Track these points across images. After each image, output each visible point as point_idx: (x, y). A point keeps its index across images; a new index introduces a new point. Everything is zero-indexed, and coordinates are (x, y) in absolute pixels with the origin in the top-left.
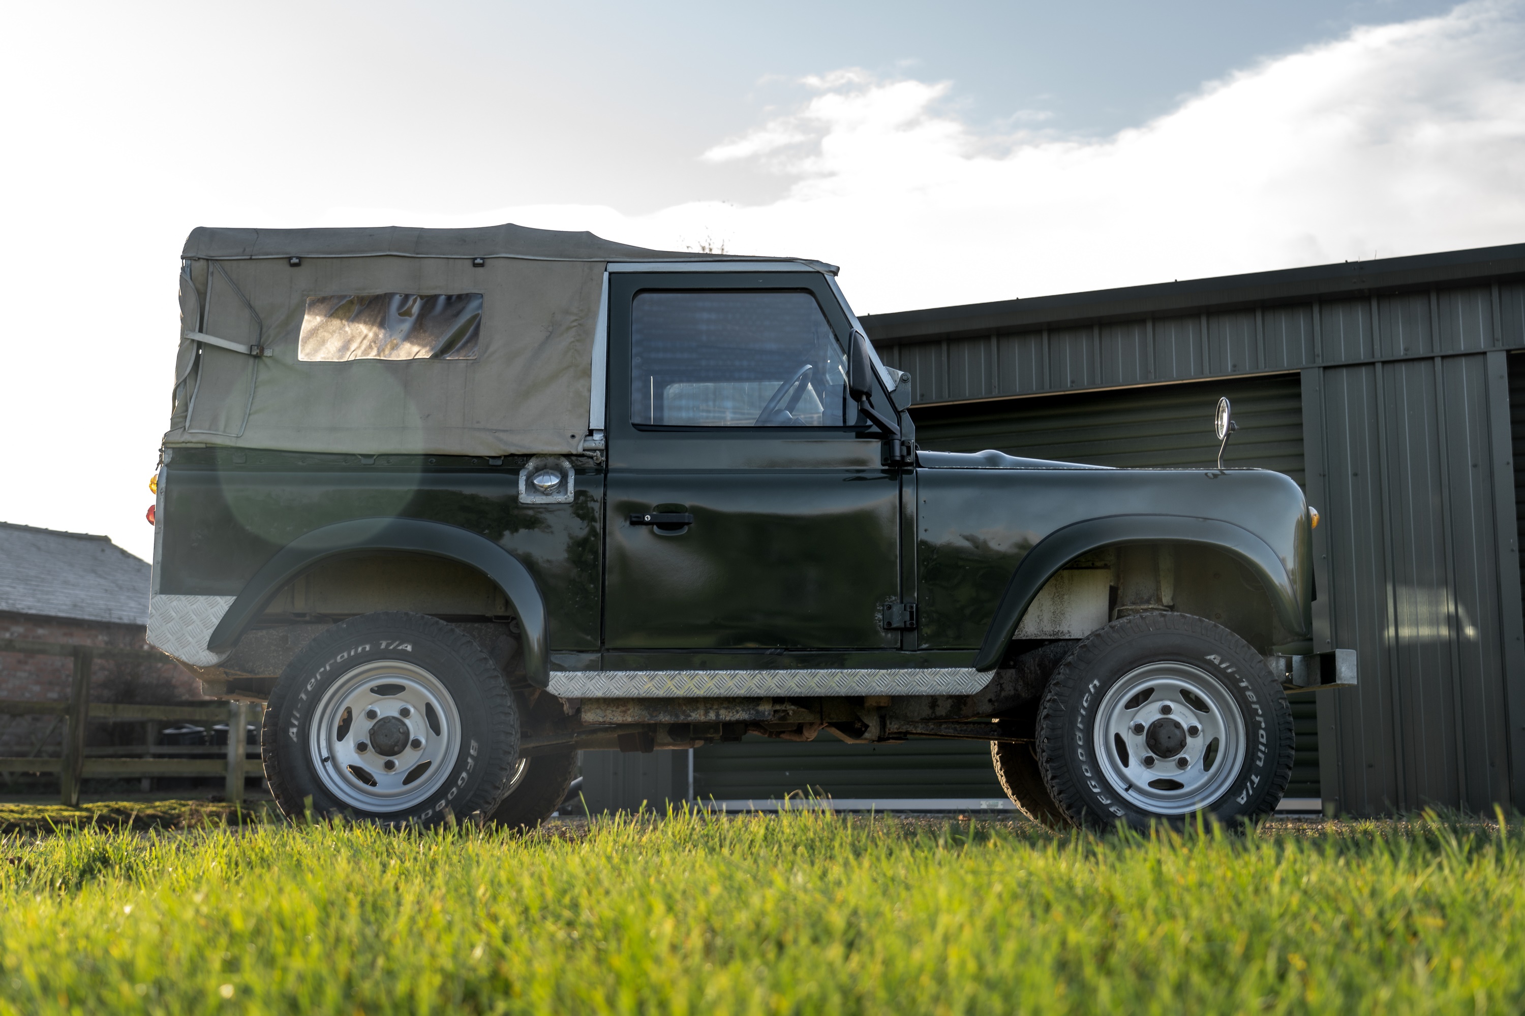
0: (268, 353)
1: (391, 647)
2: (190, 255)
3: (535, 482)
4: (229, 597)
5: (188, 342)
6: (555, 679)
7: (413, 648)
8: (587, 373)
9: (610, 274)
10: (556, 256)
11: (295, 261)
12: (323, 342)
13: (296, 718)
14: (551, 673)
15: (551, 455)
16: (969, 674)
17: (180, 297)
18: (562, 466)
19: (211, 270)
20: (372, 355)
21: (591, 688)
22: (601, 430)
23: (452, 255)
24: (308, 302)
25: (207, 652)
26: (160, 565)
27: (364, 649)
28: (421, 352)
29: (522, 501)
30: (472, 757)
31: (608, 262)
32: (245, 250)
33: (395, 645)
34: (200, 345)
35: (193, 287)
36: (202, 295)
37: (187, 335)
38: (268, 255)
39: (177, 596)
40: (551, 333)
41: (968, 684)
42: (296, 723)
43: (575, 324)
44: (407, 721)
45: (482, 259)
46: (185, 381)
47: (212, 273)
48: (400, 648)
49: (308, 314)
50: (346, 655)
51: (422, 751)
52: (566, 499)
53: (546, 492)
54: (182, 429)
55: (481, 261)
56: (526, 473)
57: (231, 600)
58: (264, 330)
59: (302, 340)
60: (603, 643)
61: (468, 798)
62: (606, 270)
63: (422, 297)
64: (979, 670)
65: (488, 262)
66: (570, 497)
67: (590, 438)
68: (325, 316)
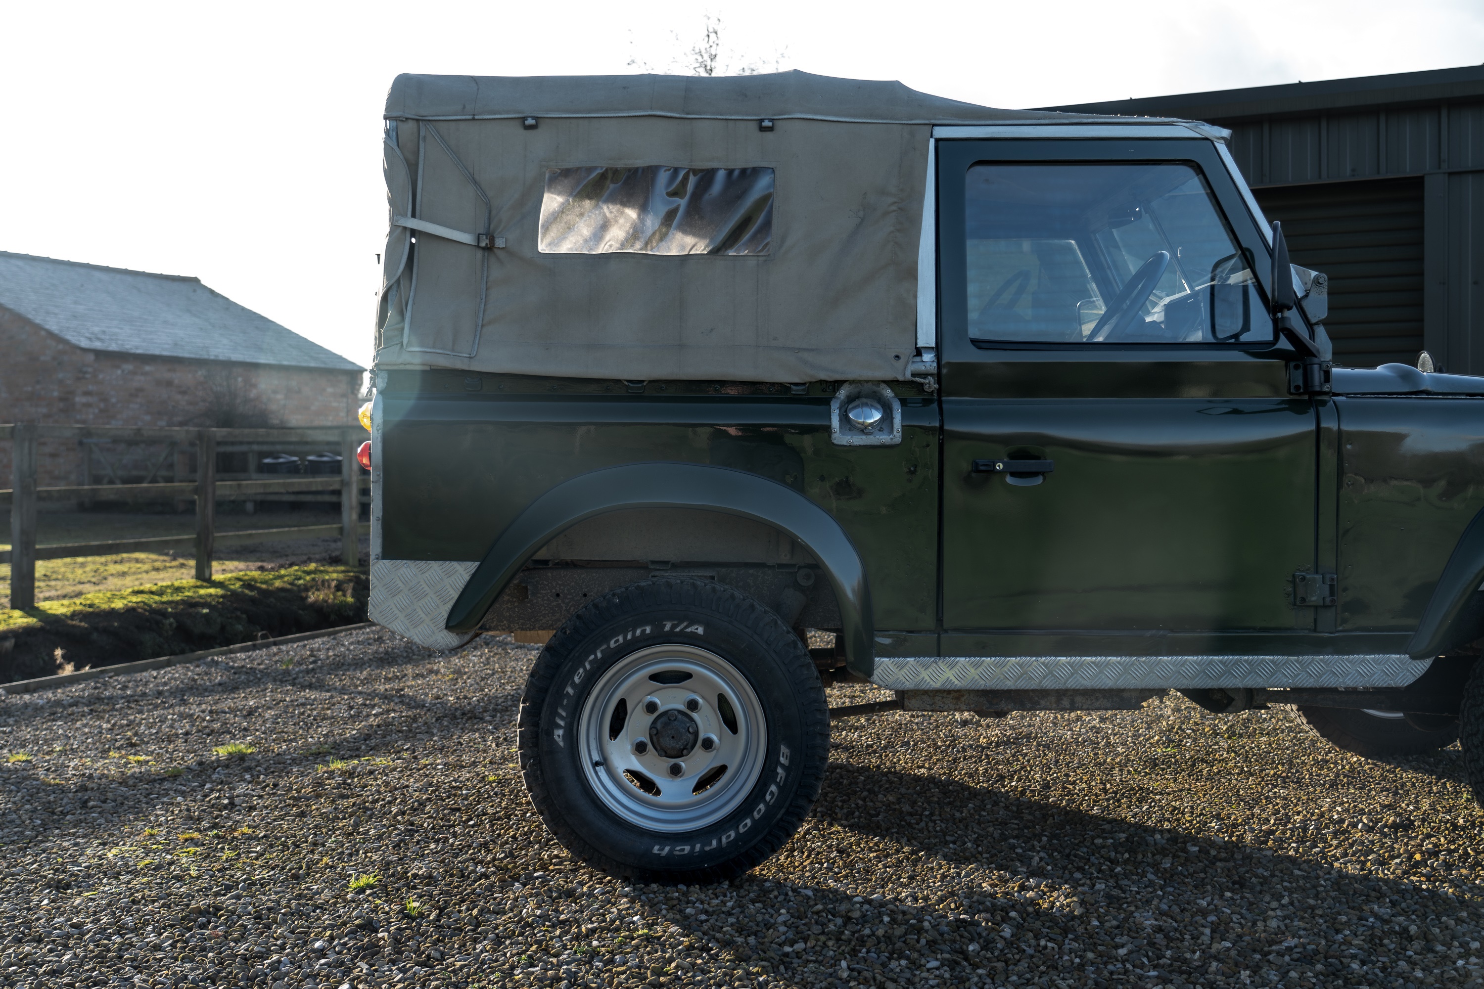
0: (500, 243)
1: (678, 630)
2: (395, 114)
3: (851, 415)
4: (469, 563)
5: (399, 230)
6: (881, 667)
7: (705, 631)
8: (912, 274)
9: (937, 141)
10: (865, 117)
11: (530, 122)
12: (570, 228)
13: (562, 718)
14: (877, 659)
15: (867, 381)
16: (1401, 662)
17: (385, 171)
18: (882, 395)
19: (422, 133)
20: (636, 248)
21: (927, 678)
22: (932, 348)
23: (732, 115)
24: (547, 176)
25: (445, 632)
26: (380, 522)
27: (644, 631)
28: (699, 245)
29: (835, 442)
30: (783, 766)
31: (934, 125)
32: (464, 107)
33: (682, 626)
34: (413, 233)
35: (402, 157)
36: (413, 167)
37: (397, 221)
38: (495, 114)
39: (405, 561)
40: (863, 220)
41: (1398, 674)
42: (562, 723)
43: (894, 208)
44: (695, 715)
45: (771, 120)
46: (398, 281)
47: (425, 138)
48: (689, 630)
49: (549, 191)
50: (621, 638)
51: (715, 752)
52: (892, 439)
53: (864, 430)
54: (399, 346)
55: (770, 124)
56: (838, 405)
57: (473, 566)
58: (494, 213)
59: (543, 226)
60: (940, 620)
61: (779, 816)
62: (932, 137)
63: (695, 172)
64: (1413, 658)
65: (778, 124)
66: (896, 436)
67: (918, 359)
68: (570, 195)
